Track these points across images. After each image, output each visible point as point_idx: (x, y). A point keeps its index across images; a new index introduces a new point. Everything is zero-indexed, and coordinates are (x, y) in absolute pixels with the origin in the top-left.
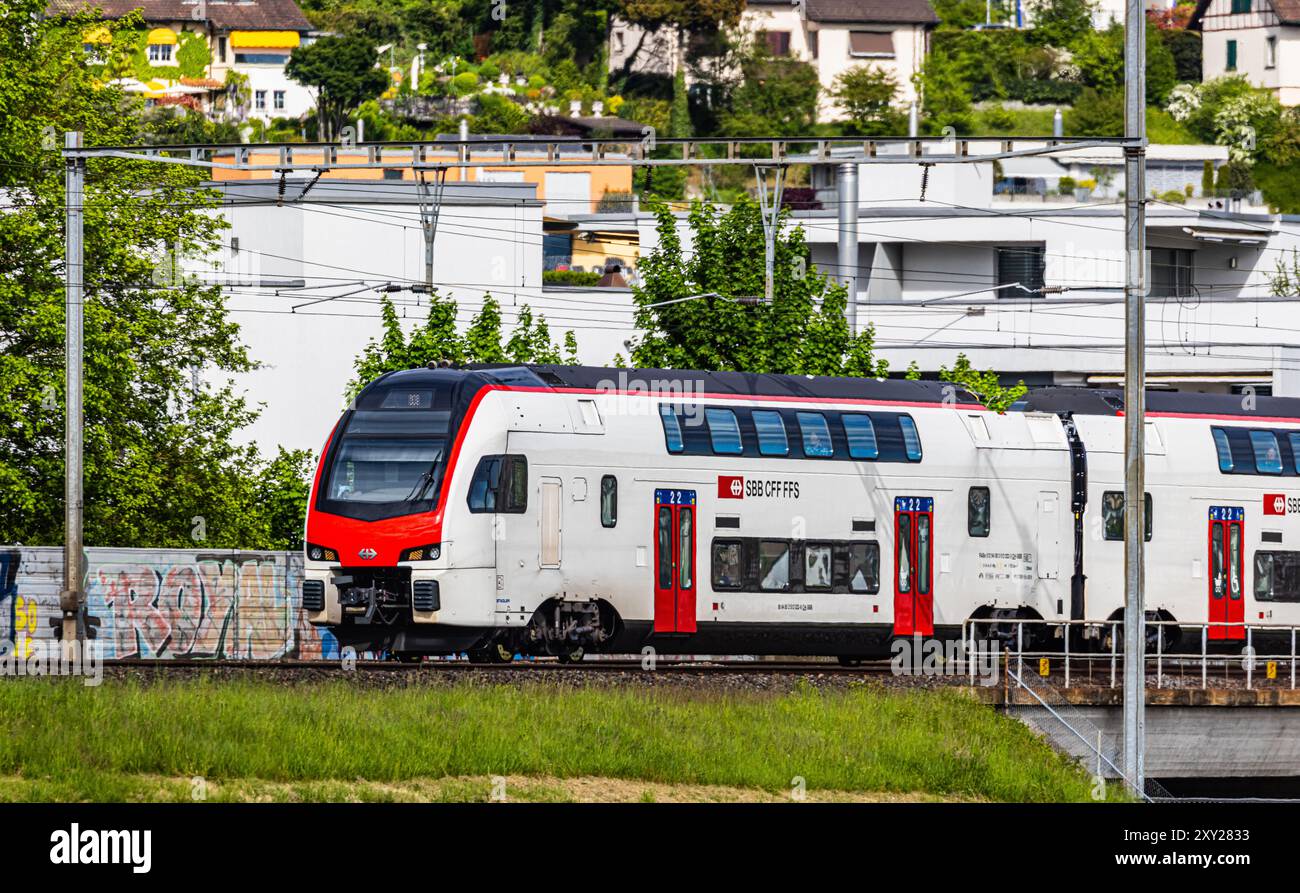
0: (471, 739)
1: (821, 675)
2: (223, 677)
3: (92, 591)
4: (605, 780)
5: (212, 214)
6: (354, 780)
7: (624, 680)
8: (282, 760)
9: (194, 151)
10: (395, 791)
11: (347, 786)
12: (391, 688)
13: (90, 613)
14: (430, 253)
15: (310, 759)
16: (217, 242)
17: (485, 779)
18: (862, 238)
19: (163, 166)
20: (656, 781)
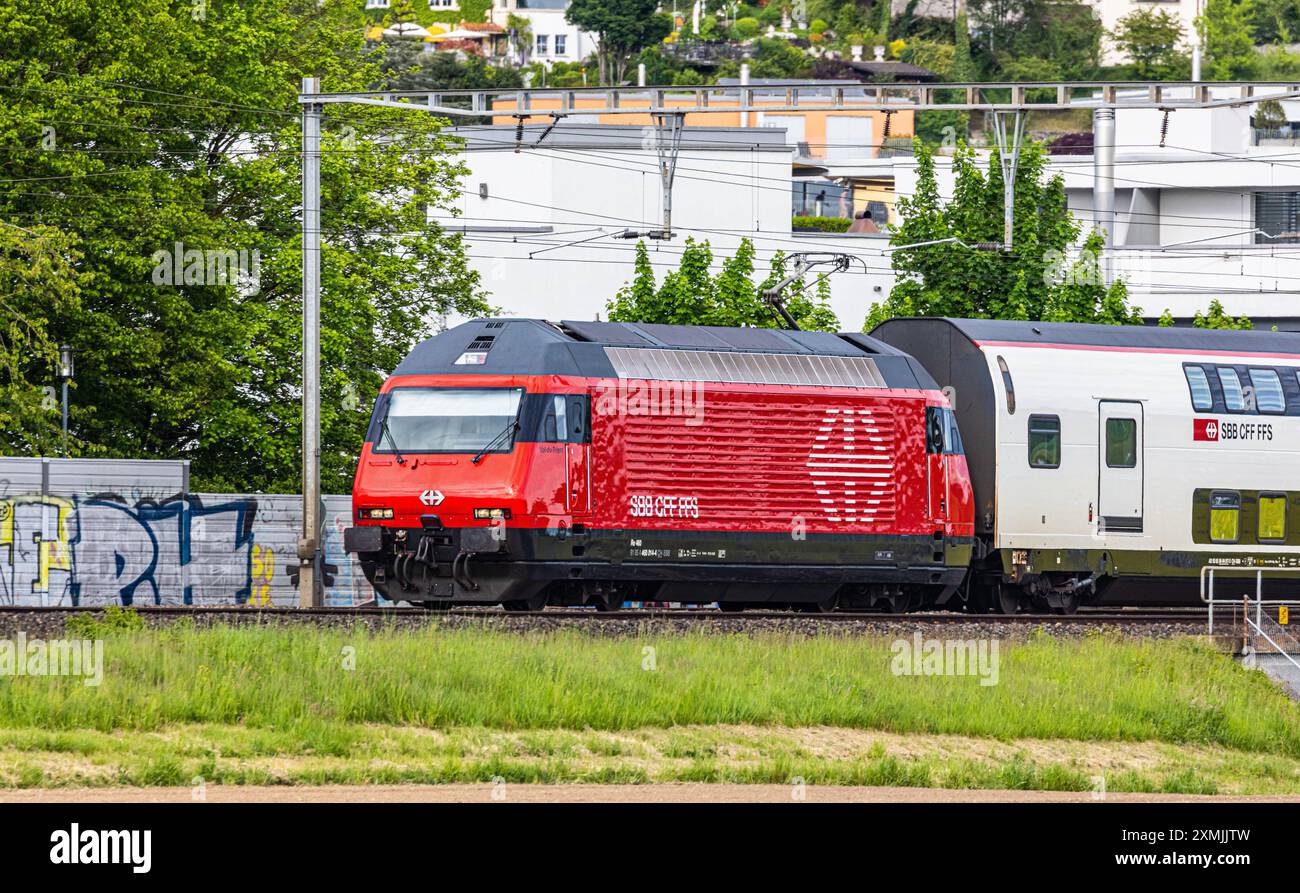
0: (700, 688)
1: (1058, 624)
2: (452, 625)
3: (330, 539)
4: (837, 730)
5: (453, 160)
6: (582, 730)
7: (858, 628)
8: (509, 710)
9: (431, 96)
10: (622, 740)
11: (574, 735)
12: (622, 637)
13: (327, 561)
14: (669, 198)
15: (537, 709)
16: (458, 188)
17: (715, 728)
18: (1118, 184)
19: (404, 113)
20: (887, 731)
